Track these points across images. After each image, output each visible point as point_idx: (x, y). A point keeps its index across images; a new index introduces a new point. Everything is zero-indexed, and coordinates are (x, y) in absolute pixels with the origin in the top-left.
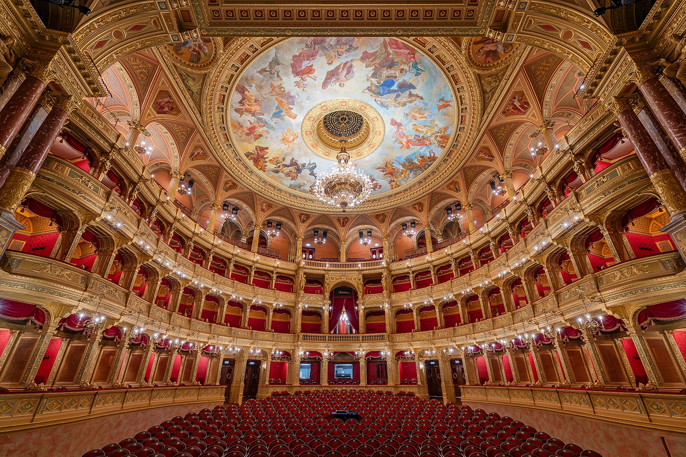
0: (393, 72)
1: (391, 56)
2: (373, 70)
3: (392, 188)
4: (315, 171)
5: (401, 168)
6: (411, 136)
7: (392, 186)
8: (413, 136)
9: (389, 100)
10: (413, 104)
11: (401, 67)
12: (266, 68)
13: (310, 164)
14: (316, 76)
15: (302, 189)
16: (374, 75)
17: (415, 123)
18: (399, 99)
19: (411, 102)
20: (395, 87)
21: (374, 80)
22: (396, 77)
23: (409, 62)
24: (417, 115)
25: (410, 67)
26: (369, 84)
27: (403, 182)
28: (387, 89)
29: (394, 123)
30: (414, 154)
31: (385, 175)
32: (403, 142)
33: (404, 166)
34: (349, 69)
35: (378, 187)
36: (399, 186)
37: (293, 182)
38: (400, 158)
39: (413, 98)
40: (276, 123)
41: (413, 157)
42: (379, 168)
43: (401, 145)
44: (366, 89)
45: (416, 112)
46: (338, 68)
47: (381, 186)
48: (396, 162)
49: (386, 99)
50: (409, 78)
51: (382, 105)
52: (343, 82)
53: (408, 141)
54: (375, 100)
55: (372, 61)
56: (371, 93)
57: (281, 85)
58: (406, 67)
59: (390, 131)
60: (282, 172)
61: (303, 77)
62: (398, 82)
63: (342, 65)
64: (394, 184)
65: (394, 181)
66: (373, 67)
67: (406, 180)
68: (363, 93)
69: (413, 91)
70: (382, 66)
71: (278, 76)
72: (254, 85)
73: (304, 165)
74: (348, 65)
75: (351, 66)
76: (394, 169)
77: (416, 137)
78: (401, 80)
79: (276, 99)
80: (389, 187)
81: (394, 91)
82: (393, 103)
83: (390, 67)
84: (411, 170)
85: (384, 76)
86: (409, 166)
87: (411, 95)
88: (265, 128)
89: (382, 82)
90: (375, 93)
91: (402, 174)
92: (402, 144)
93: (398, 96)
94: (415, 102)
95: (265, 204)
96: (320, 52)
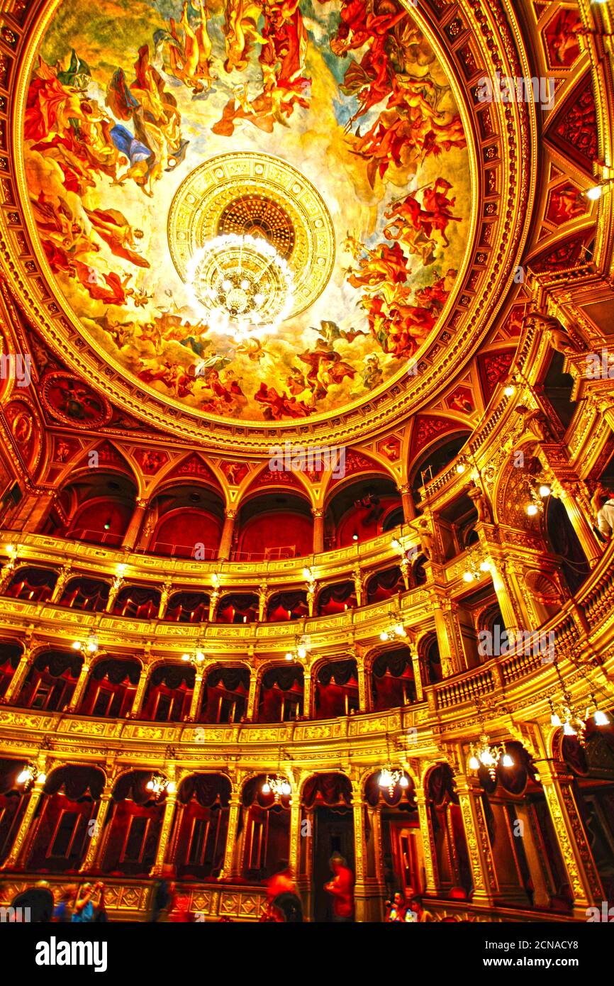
0: (93, 131)
1: (62, 136)
2: (97, 173)
3: (462, 144)
4: (343, 327)
5: (380, 108)
6: (263, 74)
7: (449, 144)
8: (266, 68)
9: (162, 138)
10: (164, 75)
11: (78, 110)
12: (113, 337)
13: (323, 332)
14: (123, 273)
15: (385, 370)
16: (110, 171)
17: (219, 63)
18: (159, 112)
19: (160, 82)
20: (129, 125)
21: (121, 171)
22: (103, 124)
23: (63, 93)
24: (194, 61)
25: (73, 91)
26: (131, 184)
27: (444, 103)
28: (134, 143)
29: (224, 127)
30: (329, 61)
31: (398, 163)
32: (287, 99)
33: (373, 97)
34: (102, 217)
35: (441, 190)
36: (456, 118)
37: (359, 379)
38: (343, 111)
39: (148, 75)
40: (214, 355)
41: (342, 63)
42: (371, 179)
43: (296, 105)
44: (144, 191)
45: (186, 63)
46: (104, 237)
47: (440, 182)
48: (357, 123)
49: (160, 145)
50: (97, 92)
51: (179, 154)
52: (133, 231)
53: (284, 84)
54: (167, 170)
55: (80, 174)
56: (152, 179)
57: (141, 326)
58: (76, 100)
59: (253, 138)
60: (327, 385)
61: (126, 292)
62: (112, 116)
63: (98, 228)
64: (441, 137)
65: (431, 136)
66: (92, 171)
67: (438, 89)
68: (155, 196)
69: (130, 76)
70: (83, 153)
71: (126, 325)
72: (141, 360)
73: (321, 343)
74: (98, 219)
75: (97, 212)
76: (382, 130)
77: (268, 58)
78: (109, 111)
79: (167, 340)
80: (453, 155)
81: (138, 126)
82: (170, 128)
83: (84, 136)
84: (395, 70)
85: (106, 151)
86: (376, 77)
87: (141, 83)
88: (222, 374)
89: (121, 154)
90: (150, 171)
91: (404, 105)
92: (291, 103)
93: (149, 117)
94: (158, 68)
95: (385, 448)
96: (79, 259)
